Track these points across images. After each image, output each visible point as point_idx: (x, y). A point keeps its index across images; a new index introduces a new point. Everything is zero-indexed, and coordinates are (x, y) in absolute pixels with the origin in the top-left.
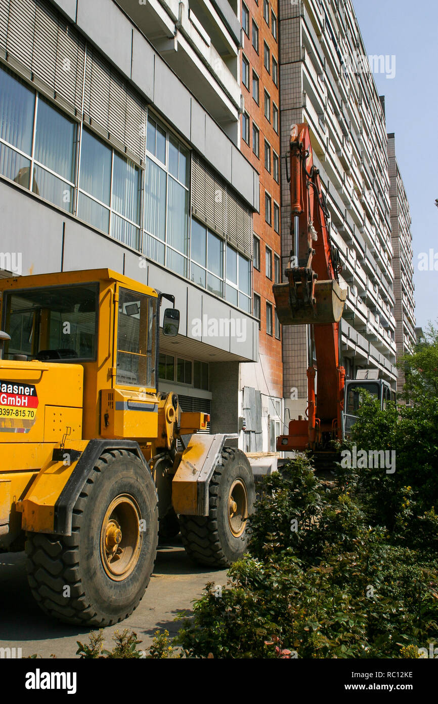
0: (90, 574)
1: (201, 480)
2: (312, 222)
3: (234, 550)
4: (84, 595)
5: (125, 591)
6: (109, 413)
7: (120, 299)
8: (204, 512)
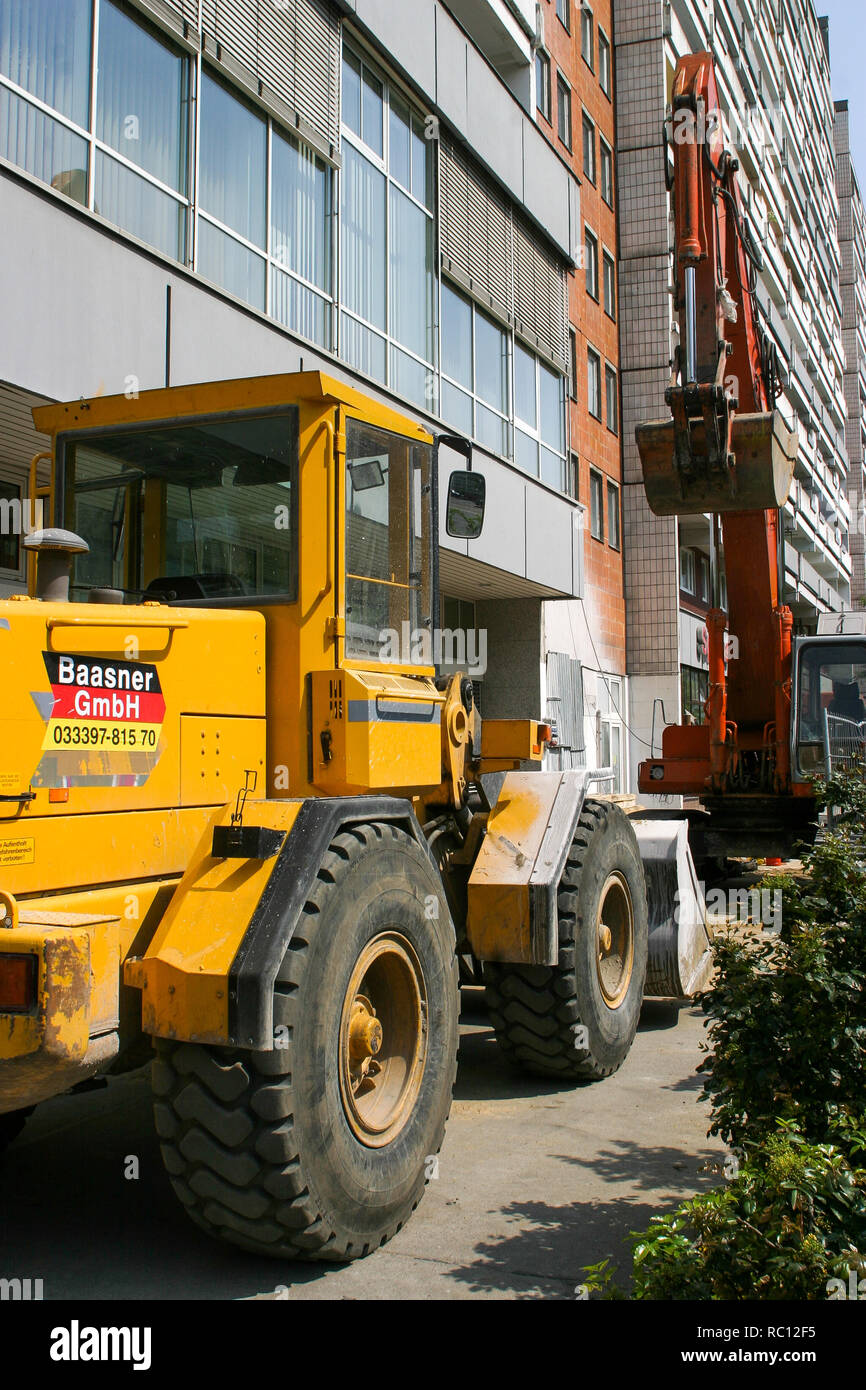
0: (318, 1138)
1: (537, 880)
2: (725, 281)
3: (609, 1040)
4: (306, 1192)
5: (395, 1170)
6: (333, 728)
7: (350, 445)
8: (548, 956)
